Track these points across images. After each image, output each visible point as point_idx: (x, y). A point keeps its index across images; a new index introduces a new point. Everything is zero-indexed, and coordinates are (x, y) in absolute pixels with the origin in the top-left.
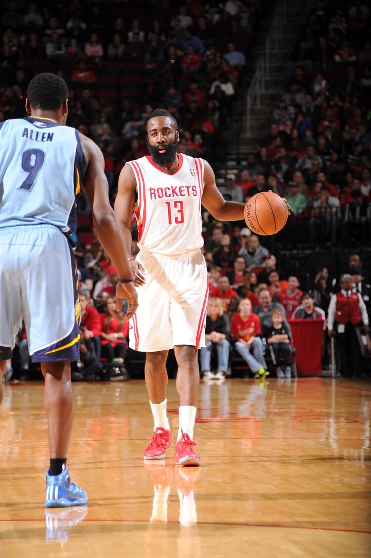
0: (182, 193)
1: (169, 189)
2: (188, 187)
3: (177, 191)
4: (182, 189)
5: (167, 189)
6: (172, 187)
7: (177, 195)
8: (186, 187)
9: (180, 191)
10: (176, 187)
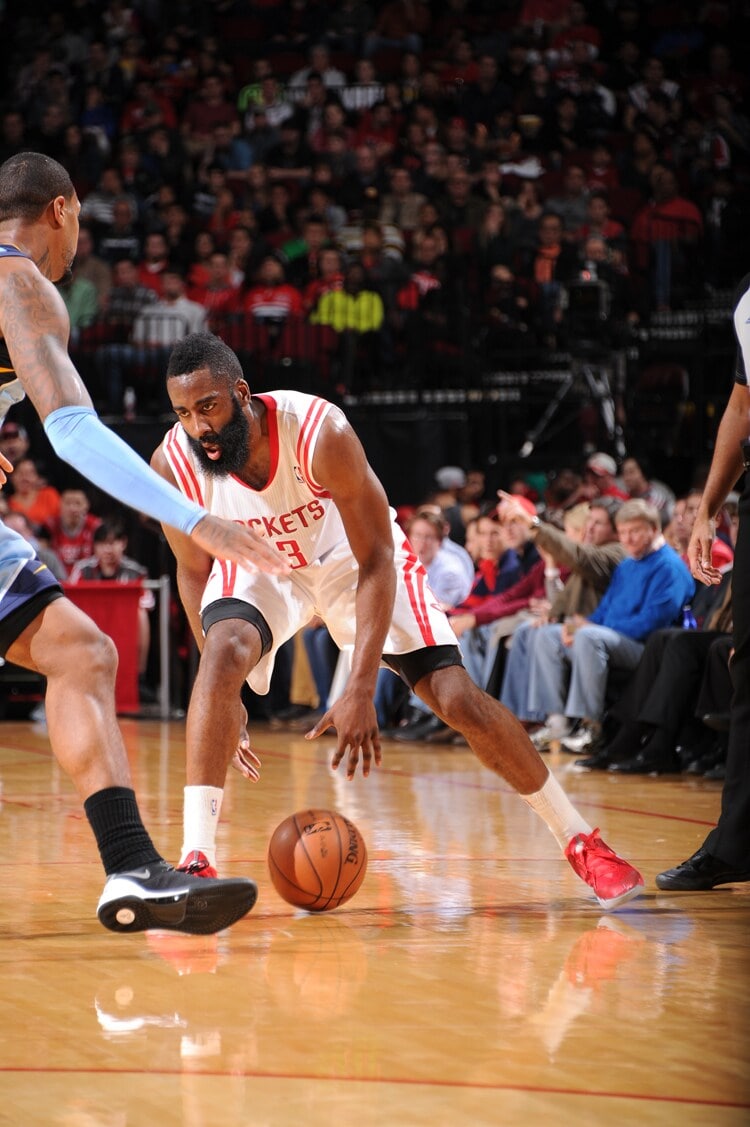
0: (290, 527)
1: (258, 522)
2: (298, 511)
3: (277, 525)
4: (286, 520)
5: (254, 523)
6: (265, 519)
7: (279, 533)
8: (293, 512)
9: (285, 525)
10: (273, 519)
